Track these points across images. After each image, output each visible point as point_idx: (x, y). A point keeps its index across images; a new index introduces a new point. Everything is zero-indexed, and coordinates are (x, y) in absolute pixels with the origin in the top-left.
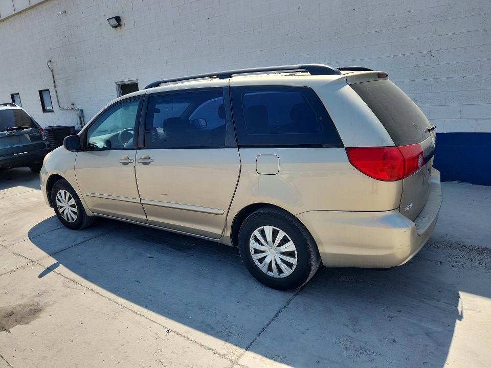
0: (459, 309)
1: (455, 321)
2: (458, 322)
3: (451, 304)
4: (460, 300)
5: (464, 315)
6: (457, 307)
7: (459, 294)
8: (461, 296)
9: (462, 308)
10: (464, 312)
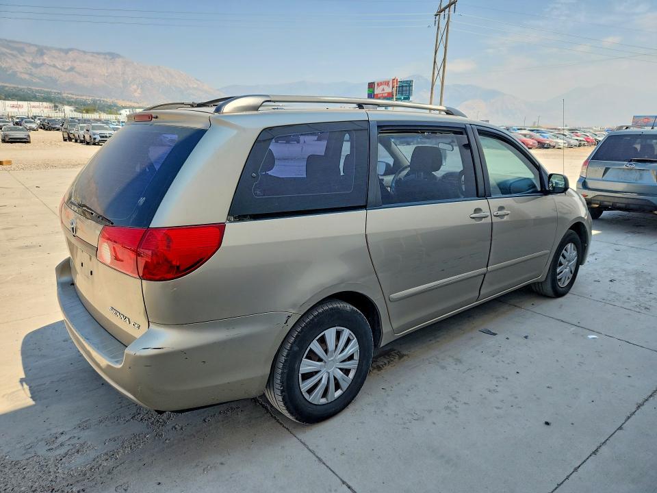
0: (26, 386)
1: (26, 376)
2: (23, 376)
3: (38, 386)
4: (30, 395)
5: (19, 384)
6: (30, 387)
7: (34, 400)
8: (31, 400)
9: (24, 389)
10: (20, 387)
